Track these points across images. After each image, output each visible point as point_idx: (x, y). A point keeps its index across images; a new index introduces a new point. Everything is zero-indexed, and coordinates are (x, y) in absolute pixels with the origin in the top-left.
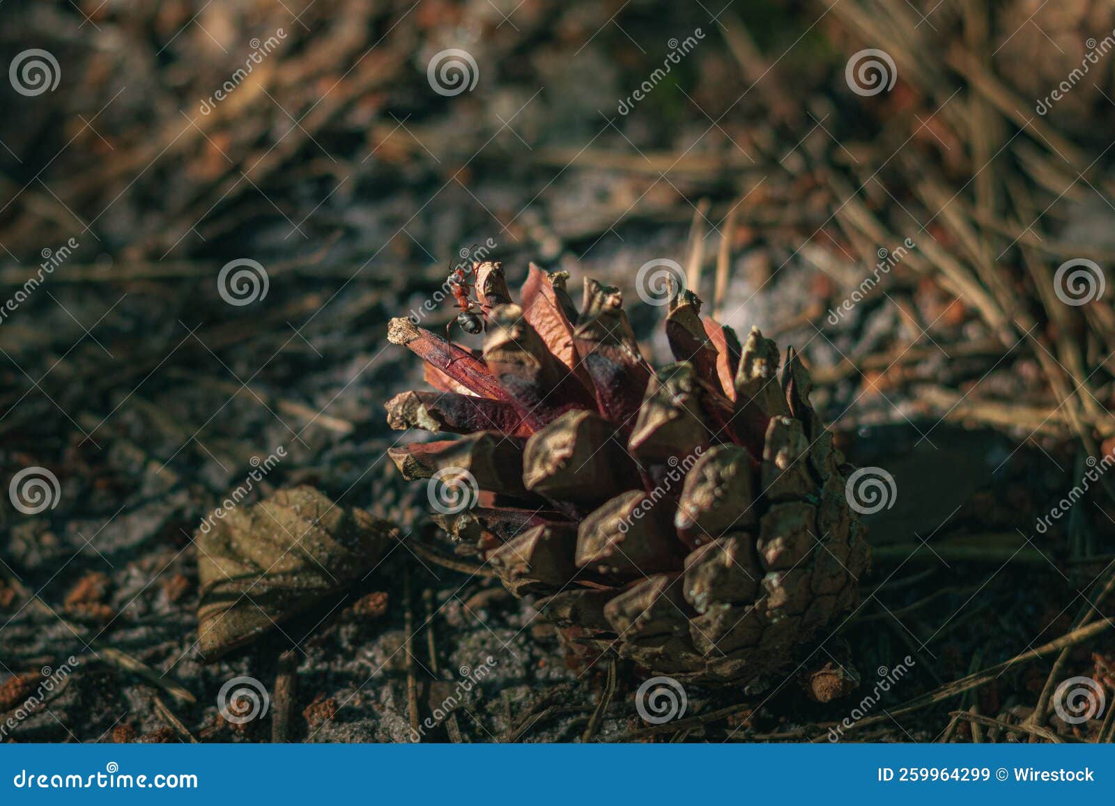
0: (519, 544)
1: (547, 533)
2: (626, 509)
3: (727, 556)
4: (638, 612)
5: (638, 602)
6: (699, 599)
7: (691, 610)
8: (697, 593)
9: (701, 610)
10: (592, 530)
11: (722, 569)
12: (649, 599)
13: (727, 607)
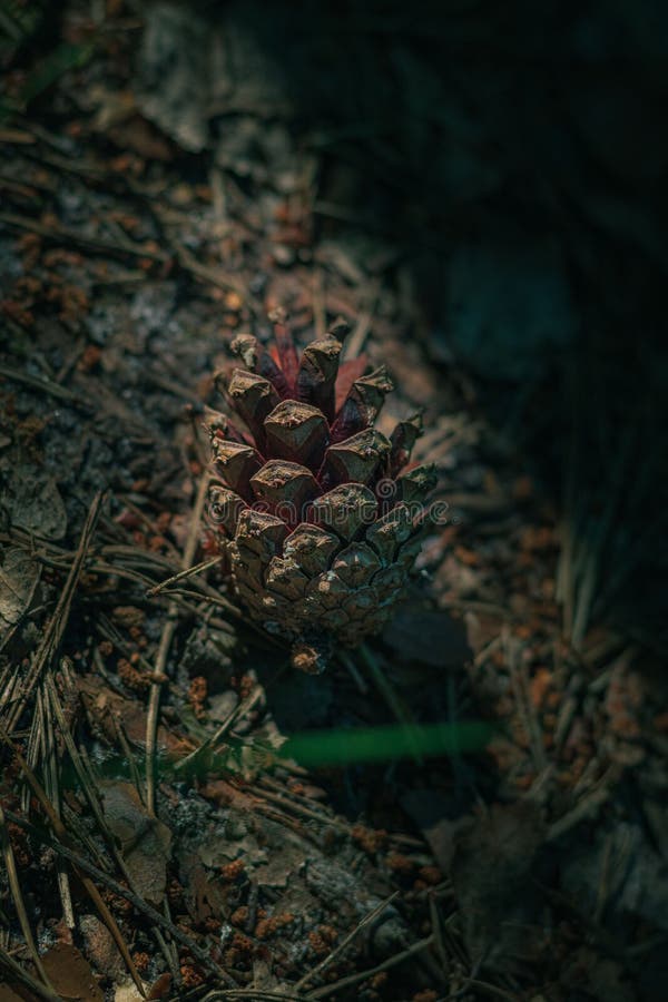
0: (234, 446)
1: (251, 453)
2: (298, 473)
3: (321, 541)
4: (256, 527)
5: (260, 522)
6: (289, 549)
7: (280, 551)
8: (290, 546)
9: (285, 556)
10: (272, 467)
11: (313, 545)
12: (267, 525)
13: (298, 567)
